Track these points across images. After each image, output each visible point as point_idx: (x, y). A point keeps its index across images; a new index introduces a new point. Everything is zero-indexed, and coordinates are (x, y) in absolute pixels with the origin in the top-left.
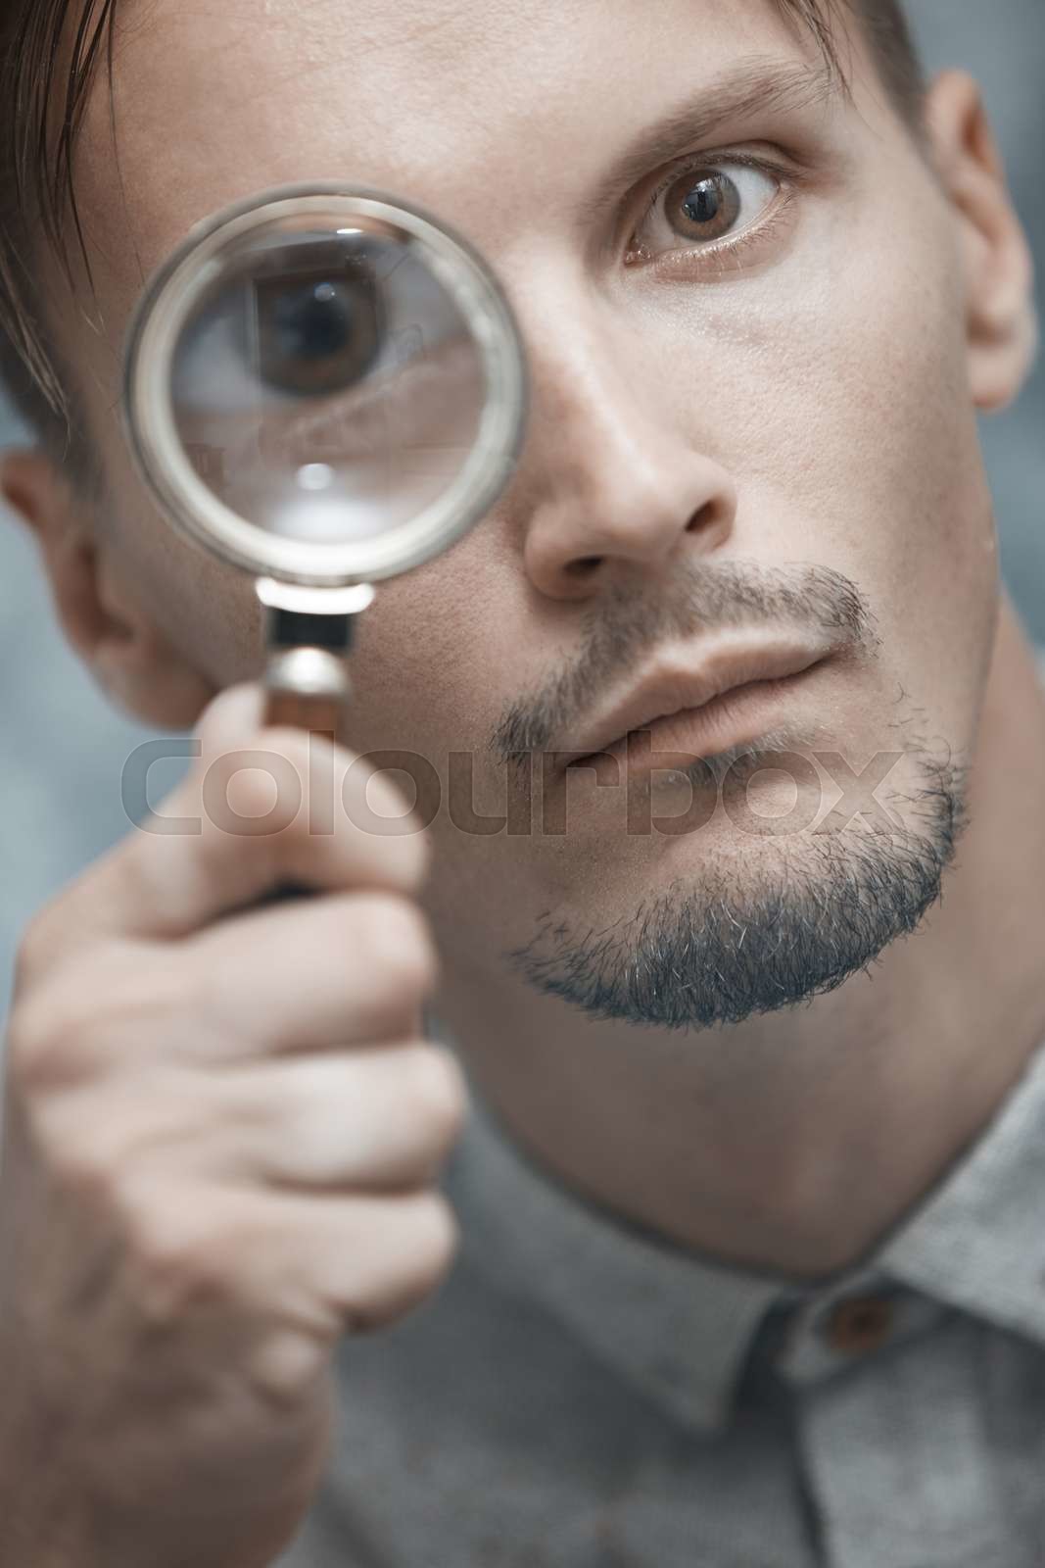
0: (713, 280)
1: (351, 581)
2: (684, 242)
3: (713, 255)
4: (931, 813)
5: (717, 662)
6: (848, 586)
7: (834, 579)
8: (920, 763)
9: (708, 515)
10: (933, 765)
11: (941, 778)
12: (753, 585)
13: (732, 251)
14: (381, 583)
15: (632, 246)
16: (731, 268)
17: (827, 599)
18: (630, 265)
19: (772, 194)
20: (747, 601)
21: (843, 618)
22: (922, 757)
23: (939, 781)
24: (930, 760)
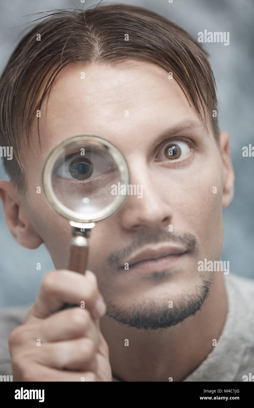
0: (174, 168)
1: (90, 222)
2: (168, 159)
3: (175, 163)
4: (203, 291)
5: (162, 249)
6: (193, 237)
7: (190, 235)
8: (203, 280)
9: (167, 219)
10: (206, 281)
11: (207, 284)
12: (173, 234)
13: (179, 162)
14: (96, 222)
15: (156, 157)
16: (179, 166)
17: (188, 239)
18: (156, 161)
19: (189, 151)
20: (171, 237)
21: (192, 244)
22: (204, 279)
23: (206, 285)
24: (205, 280)
